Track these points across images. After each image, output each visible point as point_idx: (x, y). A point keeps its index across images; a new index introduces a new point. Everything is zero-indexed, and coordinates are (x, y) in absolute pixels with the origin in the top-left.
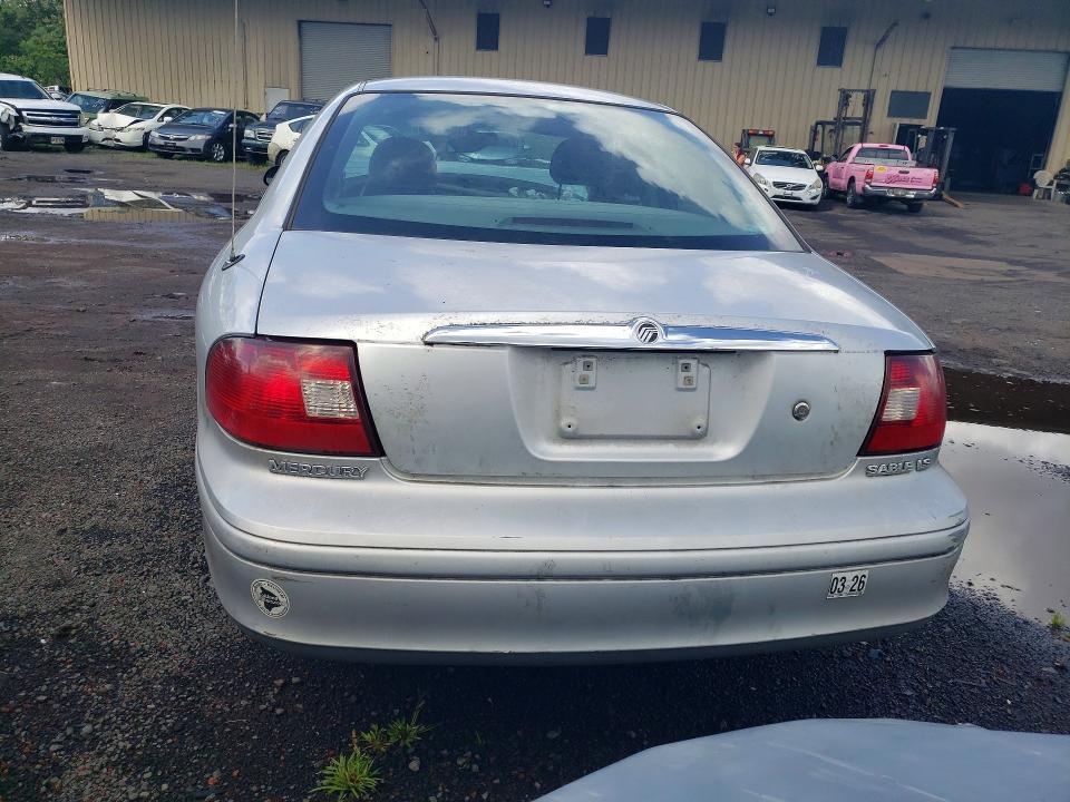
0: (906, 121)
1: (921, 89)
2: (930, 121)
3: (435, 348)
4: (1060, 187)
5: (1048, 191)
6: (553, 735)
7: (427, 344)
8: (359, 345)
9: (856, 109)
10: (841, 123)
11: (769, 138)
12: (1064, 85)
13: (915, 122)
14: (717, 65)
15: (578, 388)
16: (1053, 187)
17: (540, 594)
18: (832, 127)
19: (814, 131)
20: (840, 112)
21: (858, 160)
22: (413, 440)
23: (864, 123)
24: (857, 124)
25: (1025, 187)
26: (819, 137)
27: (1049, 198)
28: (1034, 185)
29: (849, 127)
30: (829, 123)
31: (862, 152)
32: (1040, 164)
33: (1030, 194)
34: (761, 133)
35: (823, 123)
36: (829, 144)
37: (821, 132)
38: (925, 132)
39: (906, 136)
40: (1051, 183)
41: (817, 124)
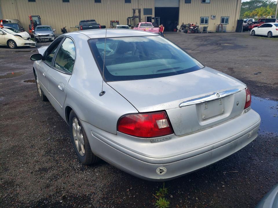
0: (148, 16)
1: (150, 8)
2: (153, 16)
3: (182, 108)
4: (182, 29)
5: (180, 30)
6: (190, 180)
7: (180, 107)
8: (166, 110)
9: (137, 14)
10: (134, 18)
11: (118, 22)
12: (179, 5)
13: (150, 16)
14: (100, 4)
15: (205, 109)
16: (181, 29)
17: (211, 153)
18: (132, 19)
19: (128, 20)
20: (133, 15)
21: (141, 27)
22: (180, 128)
23: (139, 17)
24: (138, 17)
25: (175, 30)
26: (129, 21)
27: (181, 32)
28: (177, 29)
29: (136, 18)
30: (131, 18)
31: (142, 25)
32: (177, 24)
33: (177, 31)
34: (115, 21)
35: (130, 18)
36: (132, 23)
37: (130, 20)
38: (153, 18)
39: (149, 19)
40: (180, 28)
41: (128, 18)
